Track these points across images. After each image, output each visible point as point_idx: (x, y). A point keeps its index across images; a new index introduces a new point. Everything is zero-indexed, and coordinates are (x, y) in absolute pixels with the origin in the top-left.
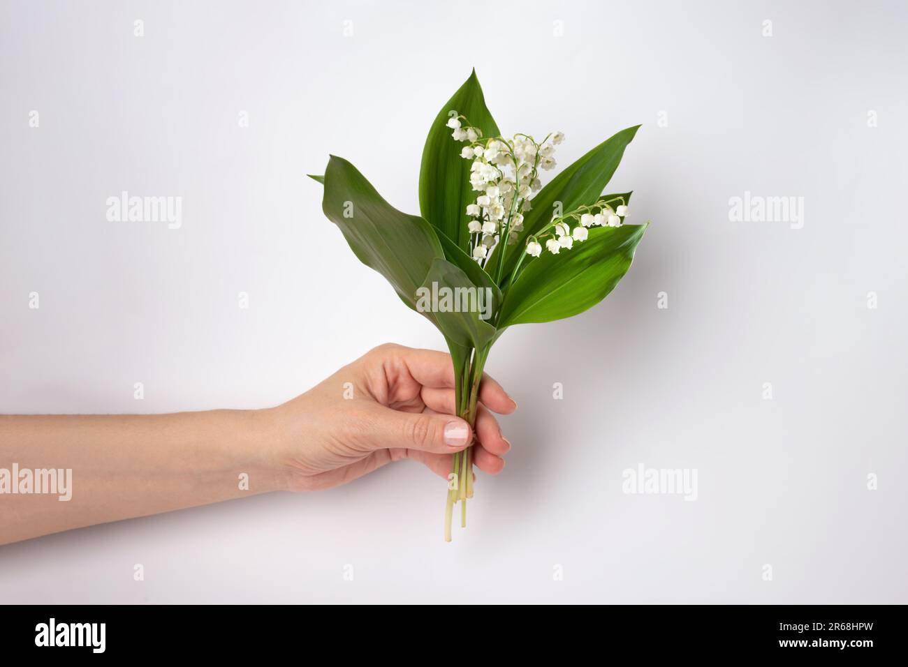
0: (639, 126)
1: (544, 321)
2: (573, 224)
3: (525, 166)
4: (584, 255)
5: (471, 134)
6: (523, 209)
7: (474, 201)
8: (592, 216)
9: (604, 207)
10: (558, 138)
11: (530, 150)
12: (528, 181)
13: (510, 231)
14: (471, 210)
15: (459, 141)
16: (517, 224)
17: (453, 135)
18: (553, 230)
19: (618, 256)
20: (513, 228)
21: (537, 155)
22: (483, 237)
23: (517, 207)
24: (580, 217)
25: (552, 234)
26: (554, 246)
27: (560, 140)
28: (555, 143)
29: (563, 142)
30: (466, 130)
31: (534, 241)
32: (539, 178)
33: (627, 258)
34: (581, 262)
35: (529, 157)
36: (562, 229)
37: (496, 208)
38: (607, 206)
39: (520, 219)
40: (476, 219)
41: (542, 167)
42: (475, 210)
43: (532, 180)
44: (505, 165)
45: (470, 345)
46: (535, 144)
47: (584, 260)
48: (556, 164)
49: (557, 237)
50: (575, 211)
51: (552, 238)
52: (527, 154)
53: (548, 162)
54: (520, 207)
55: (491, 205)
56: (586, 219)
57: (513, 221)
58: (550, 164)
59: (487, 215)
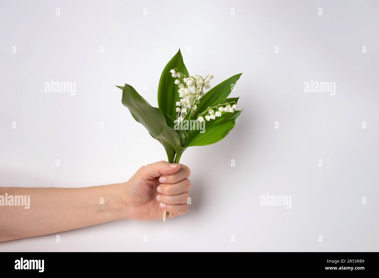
0: (242, 74)
1: (203, 145)
2: (215, 110)
3: (199, 88)
4: (218, 121)
5: (179, 75)
6: (197, 103)
7: (179, 100)
8: (223, 108)
9: (227, 104)
10: (212, 77)
11: (201, 81)
12: (199, 93)
13: (192, 111)
14: (178, 104)
15: (174, 77)
16: (194, 109)
17: (172, 75)
18: (208, 112)
19: (230, 122)
20: (193, 110)
21: (203, 84)
22: (181, 113)
23: (195, 102)
24: (219, 108)
25: (207, 113)
26: (208, 118)
27: (212, 78)
28: (210, 79)
29: (213, 79)
30: (177, 73)
31: (201, 116)
32: (204, 92)
33: (234, 123)
34: (217, 123)
35: (200, 84)
36: (211, 112)
37: (187, 104)
38: (229, 105)
39: (195, 107)
40: (179, 107)
41: (205, 88)
42: (179, 104)
43: (201, 93)
44: (191, 87)
45: (175, 153)
46: (203, 80)
47: (218, 123)
48: (210, 87)
49: (209, 115)
50: (217, 106)
51: (207, 115)
52: (199, 83)
53: (207, 86)
54: (196, 102)
55: (185, 102)
56: (221, 109)
57: (193, 108)
58: (208, 87)
59: (183, 105)
